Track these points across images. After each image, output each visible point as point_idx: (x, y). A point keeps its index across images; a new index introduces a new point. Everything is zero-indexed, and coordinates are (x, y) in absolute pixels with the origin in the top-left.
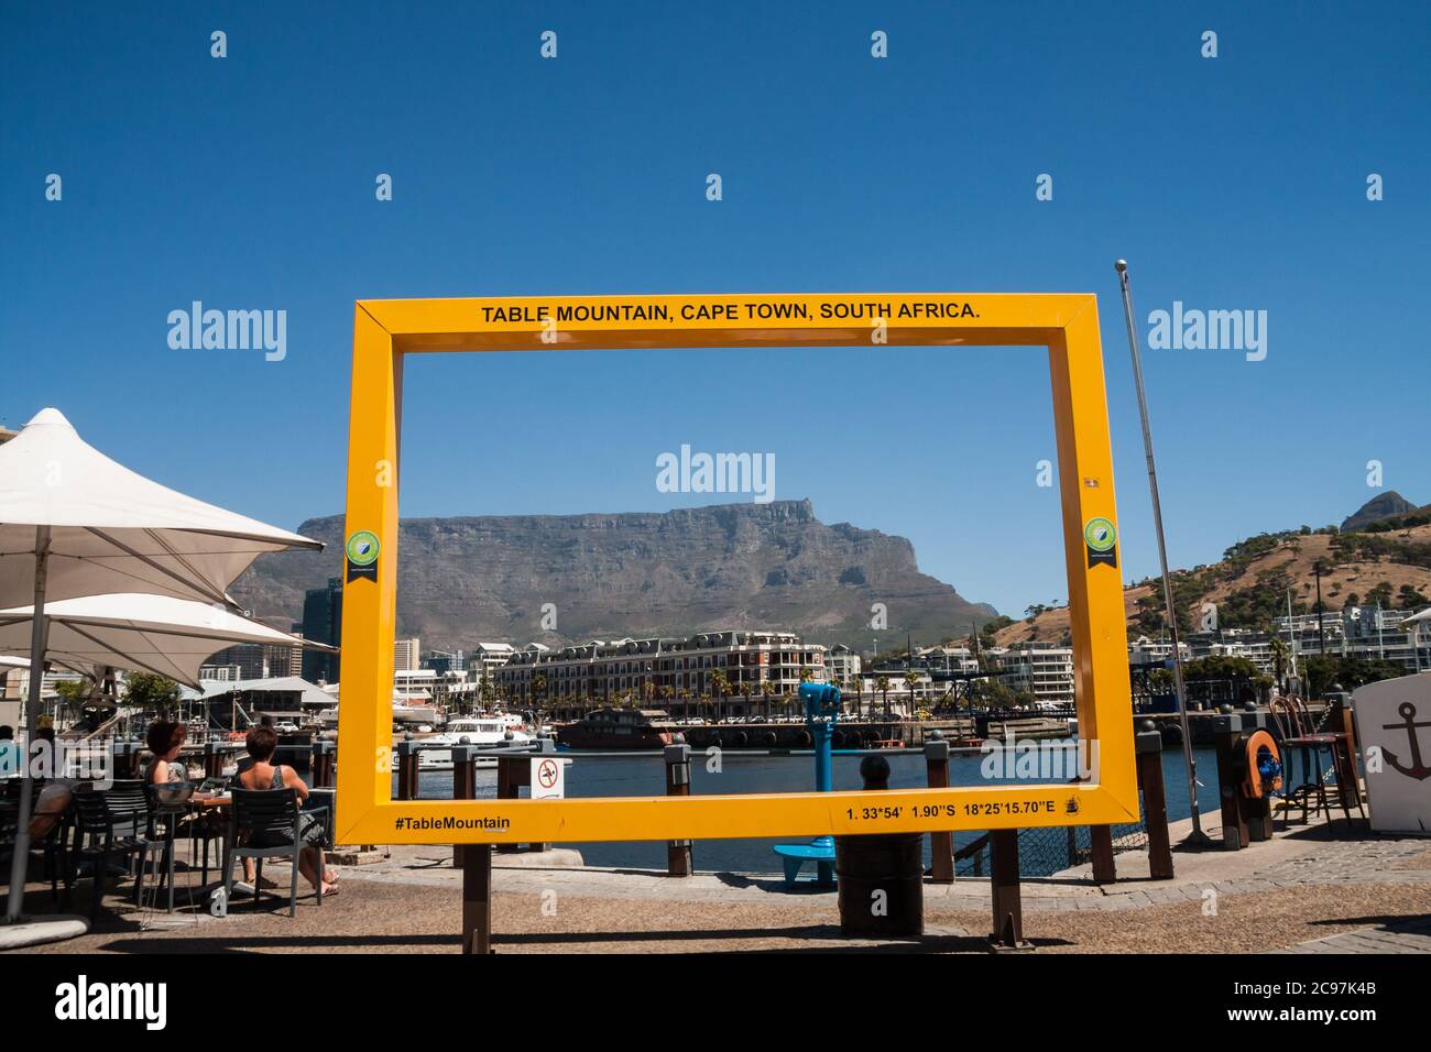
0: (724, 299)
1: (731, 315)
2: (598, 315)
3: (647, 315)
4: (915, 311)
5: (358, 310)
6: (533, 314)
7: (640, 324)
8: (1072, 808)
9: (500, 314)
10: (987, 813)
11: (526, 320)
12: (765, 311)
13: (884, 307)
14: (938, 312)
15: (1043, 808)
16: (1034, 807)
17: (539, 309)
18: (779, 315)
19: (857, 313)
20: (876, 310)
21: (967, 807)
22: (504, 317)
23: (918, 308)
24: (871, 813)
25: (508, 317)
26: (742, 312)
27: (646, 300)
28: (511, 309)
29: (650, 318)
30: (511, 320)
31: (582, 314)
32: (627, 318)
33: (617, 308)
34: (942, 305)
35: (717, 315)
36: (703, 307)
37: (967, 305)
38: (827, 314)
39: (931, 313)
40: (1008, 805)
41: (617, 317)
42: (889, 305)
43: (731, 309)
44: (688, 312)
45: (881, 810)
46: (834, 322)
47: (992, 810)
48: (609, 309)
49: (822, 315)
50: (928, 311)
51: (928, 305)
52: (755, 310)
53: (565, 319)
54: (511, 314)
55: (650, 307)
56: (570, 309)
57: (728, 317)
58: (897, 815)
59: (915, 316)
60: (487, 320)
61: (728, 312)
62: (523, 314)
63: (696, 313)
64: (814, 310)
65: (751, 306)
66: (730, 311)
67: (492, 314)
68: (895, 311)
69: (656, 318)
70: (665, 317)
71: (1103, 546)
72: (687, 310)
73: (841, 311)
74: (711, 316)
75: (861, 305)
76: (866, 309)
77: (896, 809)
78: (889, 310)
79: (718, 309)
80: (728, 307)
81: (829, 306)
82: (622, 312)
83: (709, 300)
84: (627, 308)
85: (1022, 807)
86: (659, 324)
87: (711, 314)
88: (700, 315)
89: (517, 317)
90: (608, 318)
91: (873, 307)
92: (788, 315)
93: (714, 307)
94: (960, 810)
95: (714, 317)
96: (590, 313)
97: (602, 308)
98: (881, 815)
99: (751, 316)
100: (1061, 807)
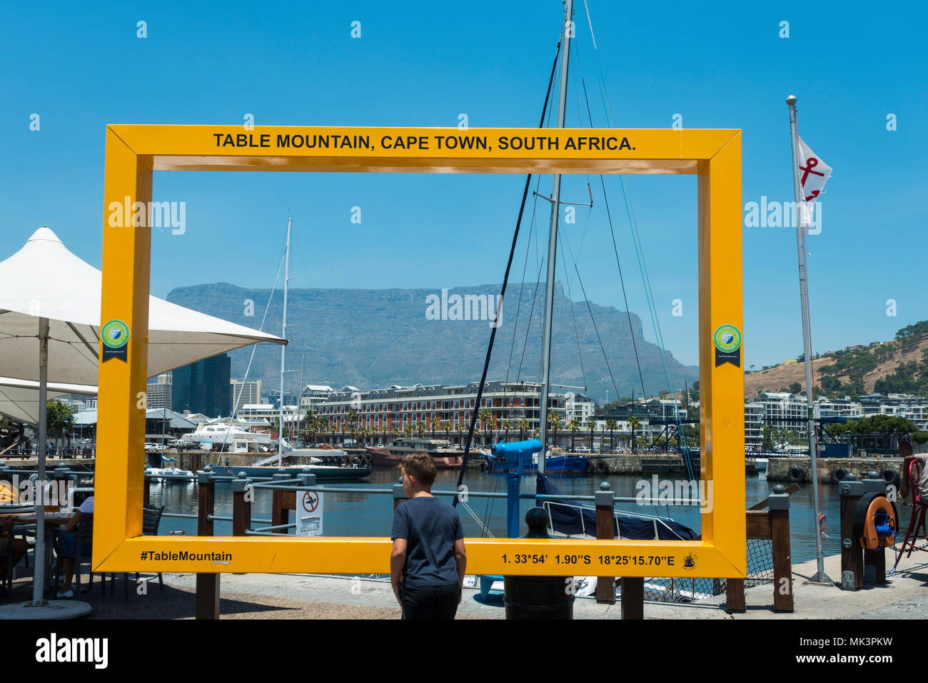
0: (417, 130)
1: (423, 145)
2: (311, 143)
3: (352, 144)
4: (580, 143)
5: (108, 132)
6: (256, 141)
7: (346, 152)
8: (689, 563)
10: (617, 563)
11: (251, 145)
12: (451, 143)
13: (553, 140)
14: (600, 145)
15: (664, 562)
16: (658, 561)
17: (262, 136)
18: (463, 147)
19: (530, 145)
20: (546, 142)
21: (601, 557)
22: (232, 142)
23: (582, 141)
24: (522, 559)
25: (235, 143)
26: (432, 143)
27: (352, 131)
28: (238, 136)
29: (355, 147)
30: (238, 145)
31: (298, 142)
32: (336, 147)
33: (328, 137)
34: (603, 139)
35: (411, 145)
36: (400, 138)
37: (625, 139)
38: (504, 146)
39: (593, 146)
40: (635, 558)
41: (327, 145)
42: (557, 139)
43: (423, 140)
44: (387, 142)
45: (530, 557)
46: (509, 153)
47: (621, 561)
48: (321, 138)
49: (500, 146)
50: (591, 144)
51: (591, 139)
52: (443, 141)
53: (283, 145)
54: (238, 140)
55: (355, 137)
56: (288, 137)
57: (420, 147)
58: (543, 561)
59: (580, 148)
60: (218, 145)
61: (421, 143)
62: (248, 140)
63: (393, 142)
64: (493, 142)
65: (440, 138)
66: (422, 142)
67: (222, 139)
68: (562, 144)
69: (360, 147)
70: (367, 146)
71: (730, 348)
72: (386, 140)
73: (516, 143)
74: (406, 146)
75: (533, 139)
76: (537, 142)
77: (543, 556)
78: (557, 143)
79: (412, 140)
80: (421, 138)
81: (507, 139)
82: (332, 141)
83: (405, 131)
84: (336, 137)
85: (647, 560)
86: (362, 152)
87: (406, 144)
88: (397, 145)
89: (243, 143)
90: (320, 146)
91: (544, 140)
92: (470, 147)
93: (409, 138)
94: (595, 559)
95: (408, 147)
96: (305, 141)
97: (315, 137)
98: (530, 561)
99: (440, 147)
100: (679, 562)
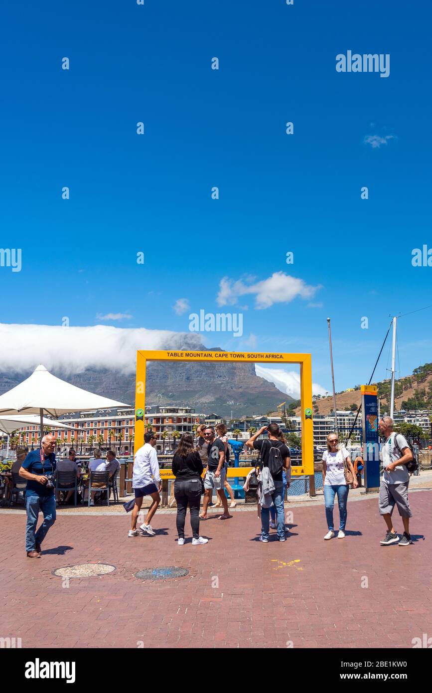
6: (180, 355)
9: (172, 355)
12: (235, 356)
26: (229, 356)
63: (218, 355)
64: (246, 356)
65: (231, 355)
67: (170, 355)
68: (265, 356)
76: (258, 356)
96: (193, 355)
